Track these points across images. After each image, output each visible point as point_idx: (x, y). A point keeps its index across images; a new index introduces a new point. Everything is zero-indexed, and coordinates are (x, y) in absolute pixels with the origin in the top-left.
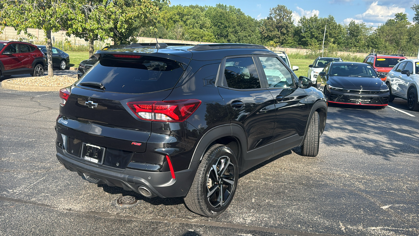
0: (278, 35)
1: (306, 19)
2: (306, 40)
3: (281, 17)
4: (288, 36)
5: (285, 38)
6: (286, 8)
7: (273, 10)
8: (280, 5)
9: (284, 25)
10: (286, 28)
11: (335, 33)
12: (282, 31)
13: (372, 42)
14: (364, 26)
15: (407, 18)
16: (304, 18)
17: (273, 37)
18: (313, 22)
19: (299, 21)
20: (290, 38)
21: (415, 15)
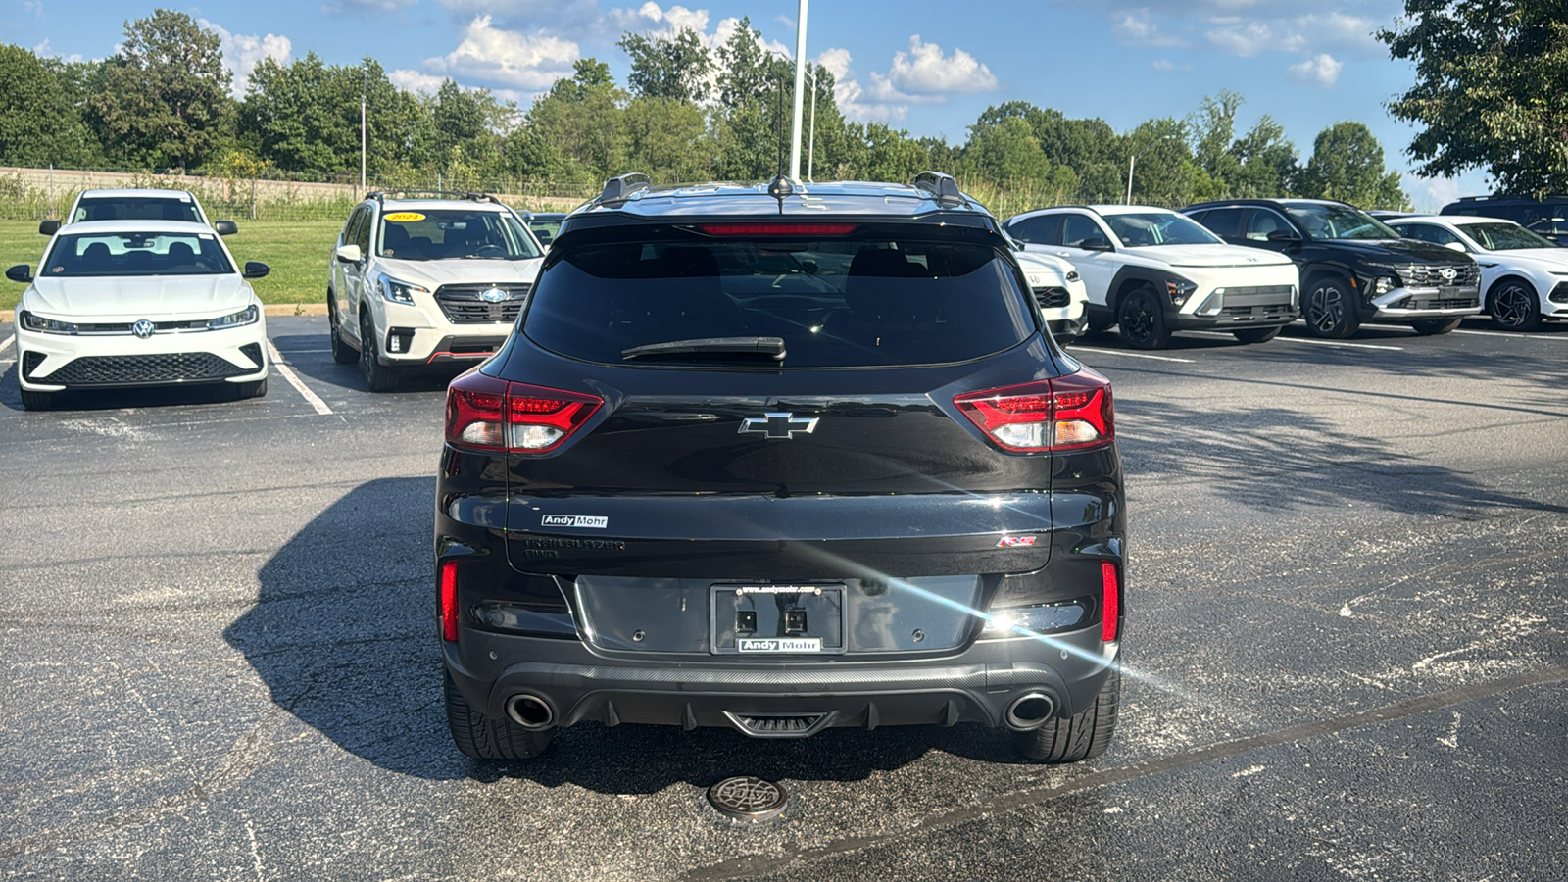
0: (174, 126)
1: (280, 68)
2: (291, 147)
3: (175, 56)
4: (215, 130)
5: (205, 140)
6: (191, 23)
7: (137, 28)
8: (165, 10)
9: (197, 87)
10: (204, 103)
11: (394, 122)
12: (190, 111)
13: (523, 155)
14: (490, 99)
15: (611, 78)
16: (271, 66)
17: (153, 137)
18: (307, 80)
19: (252, 76)
20: (227, 141)
21: (633, 68)
